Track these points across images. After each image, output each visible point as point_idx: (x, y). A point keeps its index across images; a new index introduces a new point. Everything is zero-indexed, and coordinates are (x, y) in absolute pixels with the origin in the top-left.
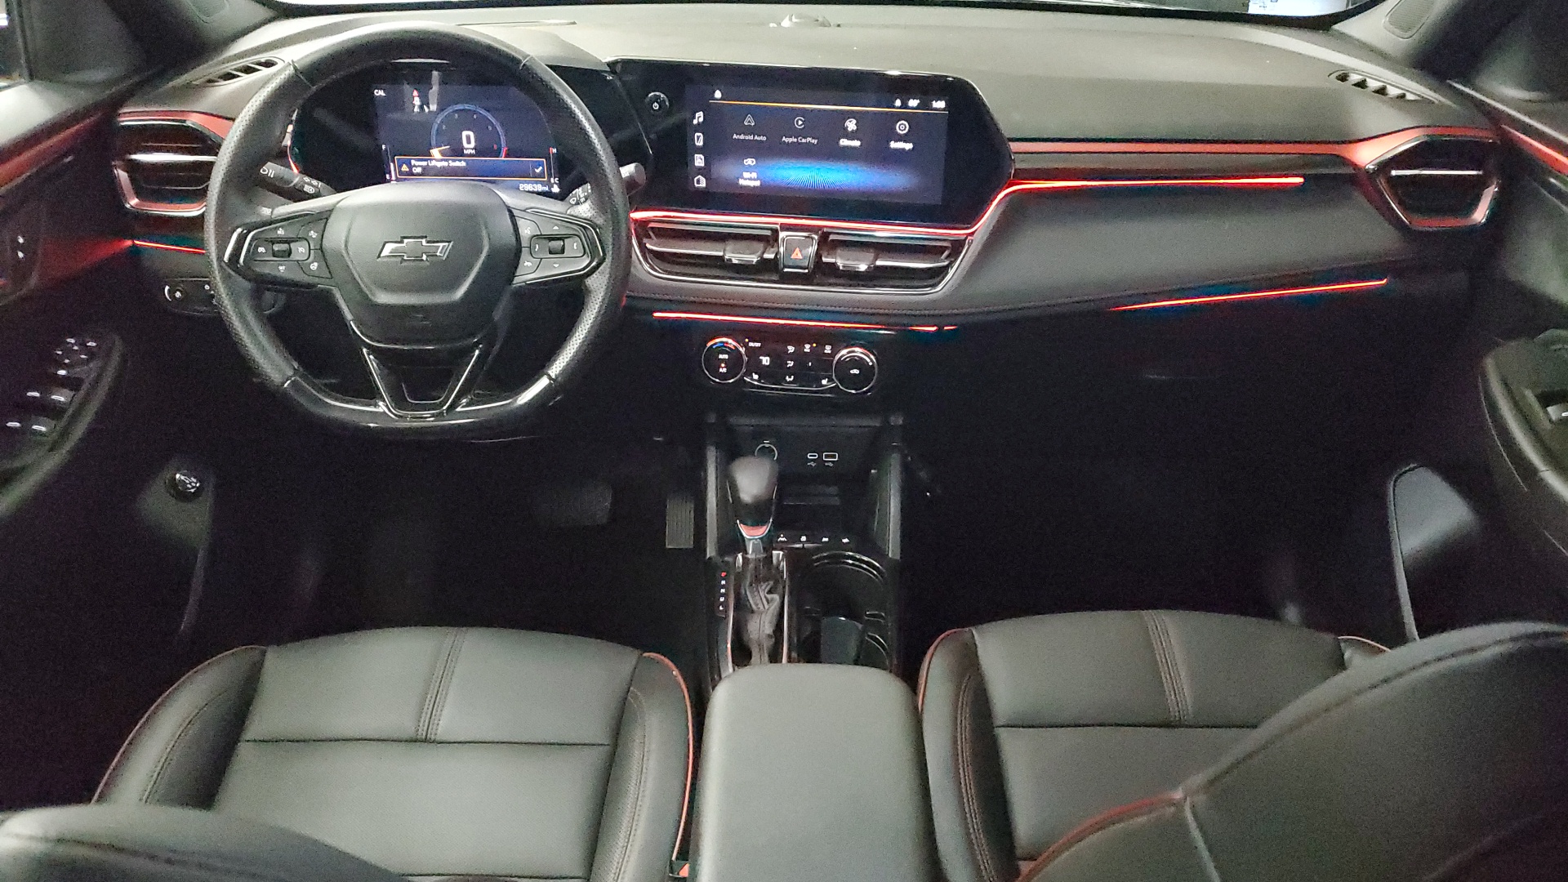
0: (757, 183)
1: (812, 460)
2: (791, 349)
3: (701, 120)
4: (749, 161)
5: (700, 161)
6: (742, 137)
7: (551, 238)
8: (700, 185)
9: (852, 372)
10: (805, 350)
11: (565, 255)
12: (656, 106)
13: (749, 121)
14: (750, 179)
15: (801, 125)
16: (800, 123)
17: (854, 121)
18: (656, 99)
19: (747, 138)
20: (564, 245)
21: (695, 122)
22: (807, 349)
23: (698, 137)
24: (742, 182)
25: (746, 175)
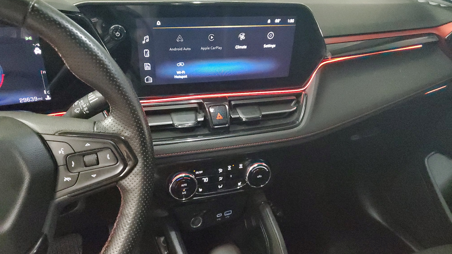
0: (186, 77)
1: (219, 218)
2: (221, 170)
3: (148, 40)
4: (180, 64)
5: (148, 67)
6: (175, 49)
7: (84, 154)
8: (149, 82)
9: (258, 177)
10: (229, 169)
11: (100, 165)
12: (118, 34)
13: (180, 39)
14: (181, 75)
15: (212, 39)
16: (212, 37)
17: (244, 34)
18: (116, 29)
19: (179, 49)
20: (97, 157)
21: (144, 42)
22: (229, 168)
23: (146, 52)
24: (176, 77)
25: (178, 72)
